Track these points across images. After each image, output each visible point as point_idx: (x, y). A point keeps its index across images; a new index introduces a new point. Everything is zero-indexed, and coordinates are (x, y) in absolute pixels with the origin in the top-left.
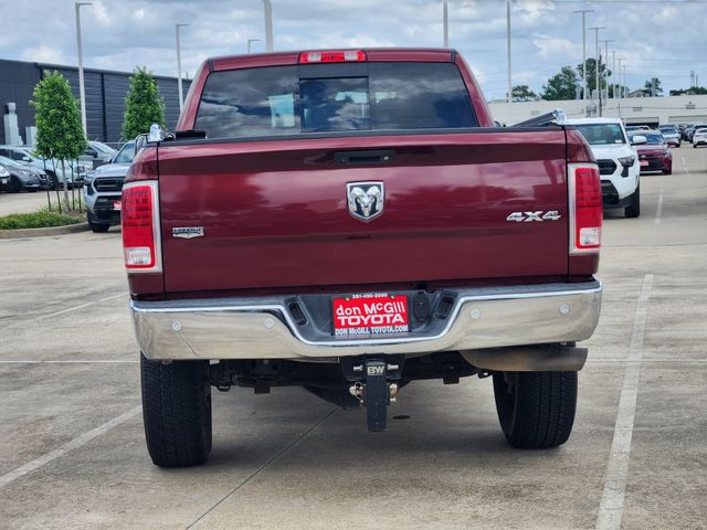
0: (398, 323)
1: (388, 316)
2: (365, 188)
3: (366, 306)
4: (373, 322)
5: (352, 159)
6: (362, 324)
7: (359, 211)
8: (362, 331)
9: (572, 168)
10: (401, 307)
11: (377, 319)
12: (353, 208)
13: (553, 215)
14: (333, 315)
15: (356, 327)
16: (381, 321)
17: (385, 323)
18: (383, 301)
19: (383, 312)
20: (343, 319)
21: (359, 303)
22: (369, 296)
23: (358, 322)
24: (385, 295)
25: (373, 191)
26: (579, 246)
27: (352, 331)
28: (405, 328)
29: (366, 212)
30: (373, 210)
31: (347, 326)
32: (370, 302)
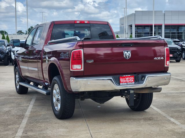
0: (132, 82)
1: (130, 80)
2: (127, 52)
3: (126, 78)
4: (127, 82)
5: (125, 45)
6: (125, 82)
7: (126, 57)
8: (125, 83)
9: (165, 48)
10: (133, 78)
11: (128, 81)
12: (125, 56)
13: (162, 58)
14: (119, 80)
15: (124, 83)
16: (129, 81)
17: (130, 82)
18: (129, 77)
19: (129, 79)
20: (121, 81)
21: (125, 77)
22: (127, 76)
23: (124, 82)
24: (130, 76)
25: (129, 52)
26: (166, 65)
27: (124, 84)
28: (134, 83)
29: (128, 57)
30: (129, 57)
31: (122, 82)
32: (127, 77)
